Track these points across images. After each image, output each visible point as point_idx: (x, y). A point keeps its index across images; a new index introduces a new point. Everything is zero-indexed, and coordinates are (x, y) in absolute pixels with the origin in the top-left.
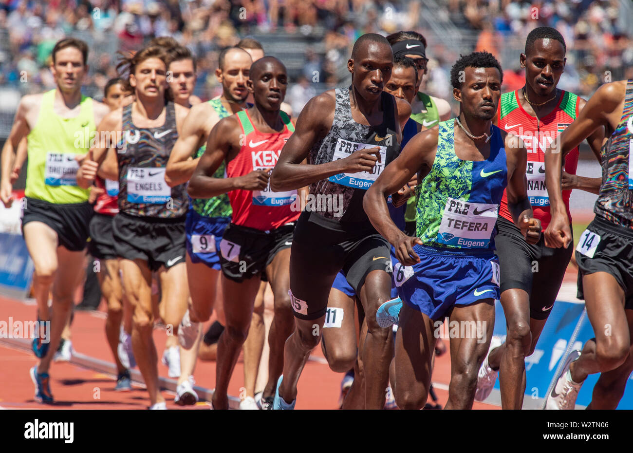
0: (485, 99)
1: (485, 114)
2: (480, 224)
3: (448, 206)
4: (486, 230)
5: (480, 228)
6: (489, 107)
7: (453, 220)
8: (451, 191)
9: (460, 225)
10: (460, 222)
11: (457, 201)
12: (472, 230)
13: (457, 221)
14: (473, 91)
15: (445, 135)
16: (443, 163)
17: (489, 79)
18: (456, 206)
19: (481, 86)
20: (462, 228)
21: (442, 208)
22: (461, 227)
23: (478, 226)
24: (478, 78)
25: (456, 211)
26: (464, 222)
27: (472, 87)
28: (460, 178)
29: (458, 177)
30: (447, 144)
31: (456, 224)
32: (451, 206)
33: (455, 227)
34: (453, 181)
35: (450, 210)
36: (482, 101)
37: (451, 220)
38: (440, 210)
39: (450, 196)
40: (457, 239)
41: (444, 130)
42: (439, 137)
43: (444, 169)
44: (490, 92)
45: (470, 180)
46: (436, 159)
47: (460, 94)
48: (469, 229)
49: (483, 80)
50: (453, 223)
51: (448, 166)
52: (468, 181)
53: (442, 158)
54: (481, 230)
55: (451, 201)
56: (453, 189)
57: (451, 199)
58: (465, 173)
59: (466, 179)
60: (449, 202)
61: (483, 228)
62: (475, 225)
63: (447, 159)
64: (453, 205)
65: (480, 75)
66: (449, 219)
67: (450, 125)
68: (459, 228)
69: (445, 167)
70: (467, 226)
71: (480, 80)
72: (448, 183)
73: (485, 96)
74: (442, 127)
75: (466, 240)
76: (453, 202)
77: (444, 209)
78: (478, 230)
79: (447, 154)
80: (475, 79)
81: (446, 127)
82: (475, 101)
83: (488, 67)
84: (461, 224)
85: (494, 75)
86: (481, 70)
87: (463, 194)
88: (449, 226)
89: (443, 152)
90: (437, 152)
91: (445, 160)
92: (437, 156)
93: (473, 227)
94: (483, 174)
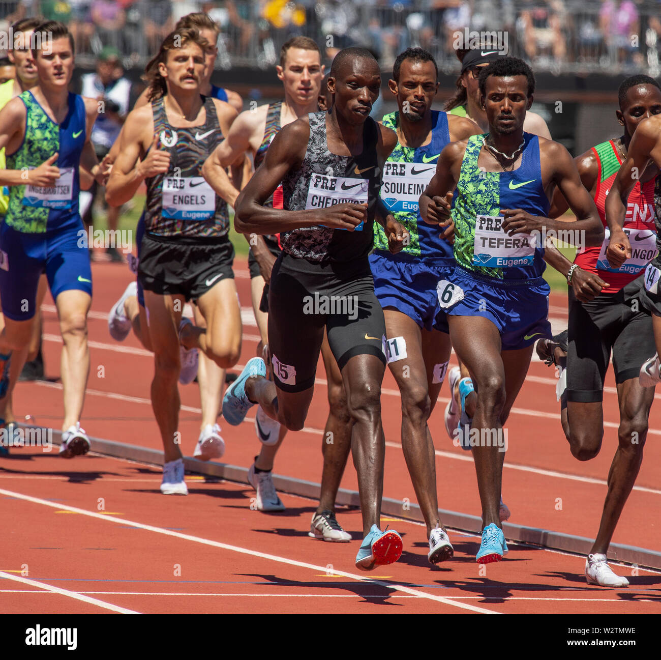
0: (503, 111)
2: (519, 240)
3: (478, 224)
4: (527, 246)
5: (521, 244)
6: (507, 121)
7: (487, 239)
8: (478, 207)
9: (495, 243)
10: (495, 239)
11: (487, 217)
12: (510, 247)
13: (491, 239)
14: (492, 102)
15: (471, 149)
16: (467, 178)
17: (509, 90)
18: (487, 222)
20: (498, 247)
21: (472, 227)
22: (496, 245)
23: (517, 242)
25: (487, 228)
26: (499, 240)
27: (491, 97)
28: (486, 191)
29: (484, 191)
30: (471, 157)
31: (490, 243)
32: (481, 223)
33: (490, 246)
34: (479, 196)
35: (481, 228)
36: (500, 114)
37: (484, 239)
38: (470, 230)
39: (478, 213)
40: (495, 259)
41: (473, 145)
42: (466, 152)
43: (468, 184)
44: (509, 103)
45: (497, 193)
46: (462, 175)
48: (506, 247)
50: (487, 242)
51: (471, 180)
52: (495, 194)
53: (466, 173)
54: (522, 246)
55: (481, 218)
56: (480, 205)
57: (479, 216)
58: (492, 186)
59: (493, 192)
60: (478, 219)
62: (512, 242)
63: (471, 174)
64: (483, 222)
65: (500, 84)
66: (481, 238)
68: (494, 247)
69: (469, 182)
70: (503, 243)
71: (499, 91)
72: (473, 199)
73: (502, 108)
74: (471, 142)
75: (505, 259)
76: (483, 219)
77: (474, 227)
78: (518, 247)
79: (471, 168)
81: (475, 143)
82: (495, 113)
84: (496, 241)
87: (491, 208)
88: (484, 245)
89: (467, 167)
90: (462, 168)
91: (468, 175)
92: (462, 172)
93: (510, 243)
94: (512, 186)
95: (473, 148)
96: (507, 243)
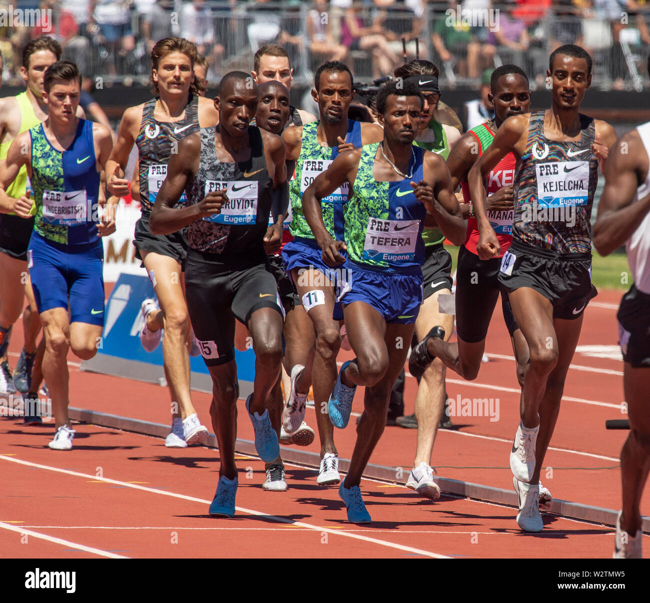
0: (405, 125)
1: (404, 139)
2: (403, 240)
3: (370, 225)
4: (409, 244)
5: (403, 243)
6: (409, 133)
7: (376, 238)
8: (370, 210)
9: (382, 241)
10: (383, 238)
11: (378, 220)
12: (395, 245)
13: (379, 238)
14: (394, 118)
15: (366, 159)
16: (362, 184)
17: (409, 107)
18: (377, 224)
19: (401, 113)
20: (385, 244)
21: (364, 227)
23: (401, 241)
24: (399, 106)
25: (377, 229)
26: (386, 239)
27: (394, 114)
28: (377, 198)
29: (375, 198)
30: (366, 166)
31: (379, 241)
32: (373, 225)
33: (378, 244)
34: (371, 201)
35: (372, 228)
36: (402, 127)
37: (374, 238)
38: (363, 229)
39: (370, 216)
40: (382, 254)
41: (366, 155)
42: (361, 160)
43: (362, 190)
44: (410, 119)
45: (387, 200)
46: (356, 181)
47: (383, 119)
48: (392, 245)
49: (404, 108)
50: (376, 241)
51: (366, 187)
52: (385, 201)
53: (361, 180)
54: (405, 245)
56: (372, 209)
57: (371, 219)
58: (382, 193)
59: (383, 199)
60: (370, 221)
61: (406, 243)
62: (397, 241)
63: (365, 181)
65: (401, 103)
66: (371, 237)
67: (373, 149)
68: (382, 244)
69: (363, 188)
70: (389, 242)
71: (401, 108)
72: (366, 203)
73: (405, 123)
74: (365, 152)
75: (390, 255)
76: (374, 221)
77: (366, 227)
78: (402, 245)
79: (366, 176)
80: (396, 107)
81: (369, 152)
82: (396, 127)
83: (409, 95)
84: (384, 240)
85: (415, 103)
86: (403, 98)
87: (381, 213)
88: (373, 243)
89: (363, 175)
90: (357, 174)
91: (363, 182)
92: (357, 178)
93: (396, 242)
94: (399, 194)
95: (367, 158)
96: (393, 242)
